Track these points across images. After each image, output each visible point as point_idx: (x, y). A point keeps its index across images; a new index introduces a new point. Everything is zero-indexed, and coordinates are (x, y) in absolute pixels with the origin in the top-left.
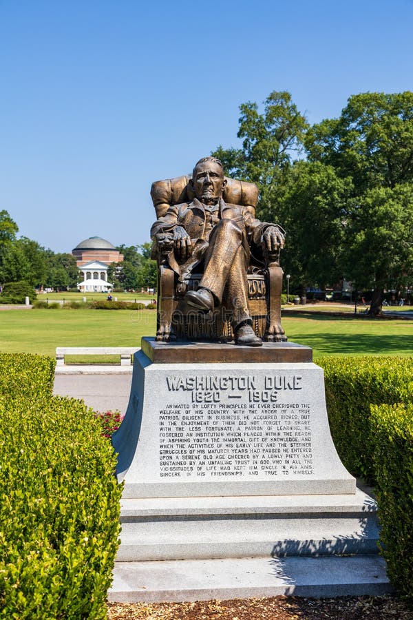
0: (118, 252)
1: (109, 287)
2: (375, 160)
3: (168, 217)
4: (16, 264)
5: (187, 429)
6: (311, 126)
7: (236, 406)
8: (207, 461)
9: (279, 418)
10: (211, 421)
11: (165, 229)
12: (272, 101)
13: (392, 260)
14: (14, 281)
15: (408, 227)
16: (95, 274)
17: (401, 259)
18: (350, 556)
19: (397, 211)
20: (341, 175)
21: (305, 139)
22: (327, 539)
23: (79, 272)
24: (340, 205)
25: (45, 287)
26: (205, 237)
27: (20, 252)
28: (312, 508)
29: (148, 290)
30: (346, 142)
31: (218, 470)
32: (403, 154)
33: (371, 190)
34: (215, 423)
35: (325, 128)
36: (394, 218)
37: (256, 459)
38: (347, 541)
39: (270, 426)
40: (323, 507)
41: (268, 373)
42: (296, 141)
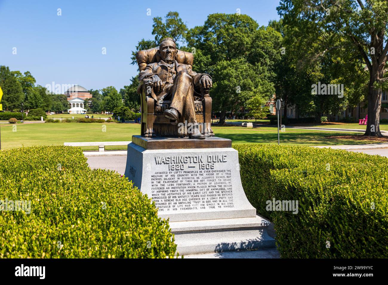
0: (89, 93)
1: (85, 111)
2: (221, 47)
3: (147, 70)
4: (35, 100)
5: (166, 185)
6: (189, 29)
7: (192, 172)
8: (177, 202)
9: (215, 178)
10: (179, 181)
11: (148, 76)
12: (169, 17)
13: (230, 97)
14: (34, 108)
15: (238, 81)
16: (78, 104)
17: (235, 96)
18: (255, 250)
19: (233, 72)
20: (205, 54)
21: (186, 36)
22: (244, 242)
23: (69, 103)
24: (204, 69)
25: (51, 111)
26: (171, 81)
27: (37, 93)
28: (234, 225)
29: (106, 112)
30: (207, 38)
31: (184, 207)
32: (235, 44)
33: (219, 62)
34: (181, 181)
35: (196, 31)
36: (231, 76)
37: (204, 200)
38: (253, 242)
39: (211, 182)
40: (241, 225)
41: (209, 154)
42: (181, 37)
